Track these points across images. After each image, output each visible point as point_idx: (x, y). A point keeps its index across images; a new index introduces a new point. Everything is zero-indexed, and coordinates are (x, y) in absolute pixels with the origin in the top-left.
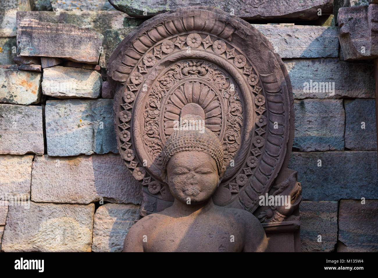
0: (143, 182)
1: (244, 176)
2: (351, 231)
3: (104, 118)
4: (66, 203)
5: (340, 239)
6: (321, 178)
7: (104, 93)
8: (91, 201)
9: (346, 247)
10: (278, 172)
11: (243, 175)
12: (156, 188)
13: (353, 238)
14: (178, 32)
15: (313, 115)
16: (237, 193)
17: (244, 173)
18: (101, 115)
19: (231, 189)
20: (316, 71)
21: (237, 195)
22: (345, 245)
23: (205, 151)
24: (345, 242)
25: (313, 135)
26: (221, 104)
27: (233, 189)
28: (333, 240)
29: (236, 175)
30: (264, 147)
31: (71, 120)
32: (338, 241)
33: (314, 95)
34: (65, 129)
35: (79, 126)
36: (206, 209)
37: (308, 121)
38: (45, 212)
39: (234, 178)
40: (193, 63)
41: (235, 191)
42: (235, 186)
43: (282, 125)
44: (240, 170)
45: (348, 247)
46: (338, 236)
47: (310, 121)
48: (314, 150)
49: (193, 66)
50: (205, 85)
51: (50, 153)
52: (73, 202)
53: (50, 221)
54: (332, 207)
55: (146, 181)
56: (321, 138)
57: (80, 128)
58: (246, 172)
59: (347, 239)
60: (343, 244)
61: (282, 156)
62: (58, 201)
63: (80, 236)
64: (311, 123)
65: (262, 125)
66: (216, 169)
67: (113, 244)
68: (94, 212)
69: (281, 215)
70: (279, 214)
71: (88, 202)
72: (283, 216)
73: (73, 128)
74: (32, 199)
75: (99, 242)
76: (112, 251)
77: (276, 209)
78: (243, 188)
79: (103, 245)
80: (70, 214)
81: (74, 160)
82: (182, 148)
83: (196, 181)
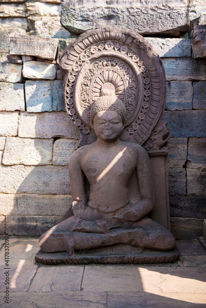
0: (80, 127)
1: (137, 124)
2: (194, 154)
3: (58, 91)
4: (38, 138)
5: (189, 159)
6: (179, 125)
7: (58, 77)
8: (51, 137)
9: (191, 164)
10: (157, 122)
12: (87, 131)
13: (196, 158)
14: (100, 41)
15: (175, 90)
16: (133, 134)
17: (137, 123)
18: (56, 89)
19: (129, 132)
20: (178, 65)
21: (133, 135)
23: (116, 110)
25: (175, 101)
26: (125, 83)
28: (184, 160)
29: (133, 124)
30: (148, 108)
31: (40, 92)
32: (187, 160)
33: (176, 79)
34: (36, 97)
35: (44, 95)
36: (116, 143)
37: (172, 93)
38: (26, 143)
39: (131, 125)
40: (108, 59)
41: (132, 133)
42: (132, 130)
43: (159, 95)
44: (135, 121)
46: (187, 157)
48: (175, 110)
49: (108, 61)
50: (115, 72)
51: (28, 110)
52: (42, 138)
53: (29, 148)
54: (185, 141)
55: (82, 127)
56: (179, 103)
57: (45, 97)
58: (138, 122)
59: (192, 159)
60: (190, 162)
61: (159, 113)
62: (33, 137)
63: (45, 156)
64: (174, 95)
65: (148, 95)
66: (122, 121)
67: (64, 160)
68: (54, 143)
69: (158, 147)
70: (156, 146)
71: (50, 138)
72: (159, 147)
73: (41, 96)
74: (19, 136)
75: (56, 160)
76: (63, 164)
77: (155, 143)
78: (136, 131)
79: (58, 161)
80: (40, 144)
81: (42, 115)
82: (102, 108)
83: (110, 128)
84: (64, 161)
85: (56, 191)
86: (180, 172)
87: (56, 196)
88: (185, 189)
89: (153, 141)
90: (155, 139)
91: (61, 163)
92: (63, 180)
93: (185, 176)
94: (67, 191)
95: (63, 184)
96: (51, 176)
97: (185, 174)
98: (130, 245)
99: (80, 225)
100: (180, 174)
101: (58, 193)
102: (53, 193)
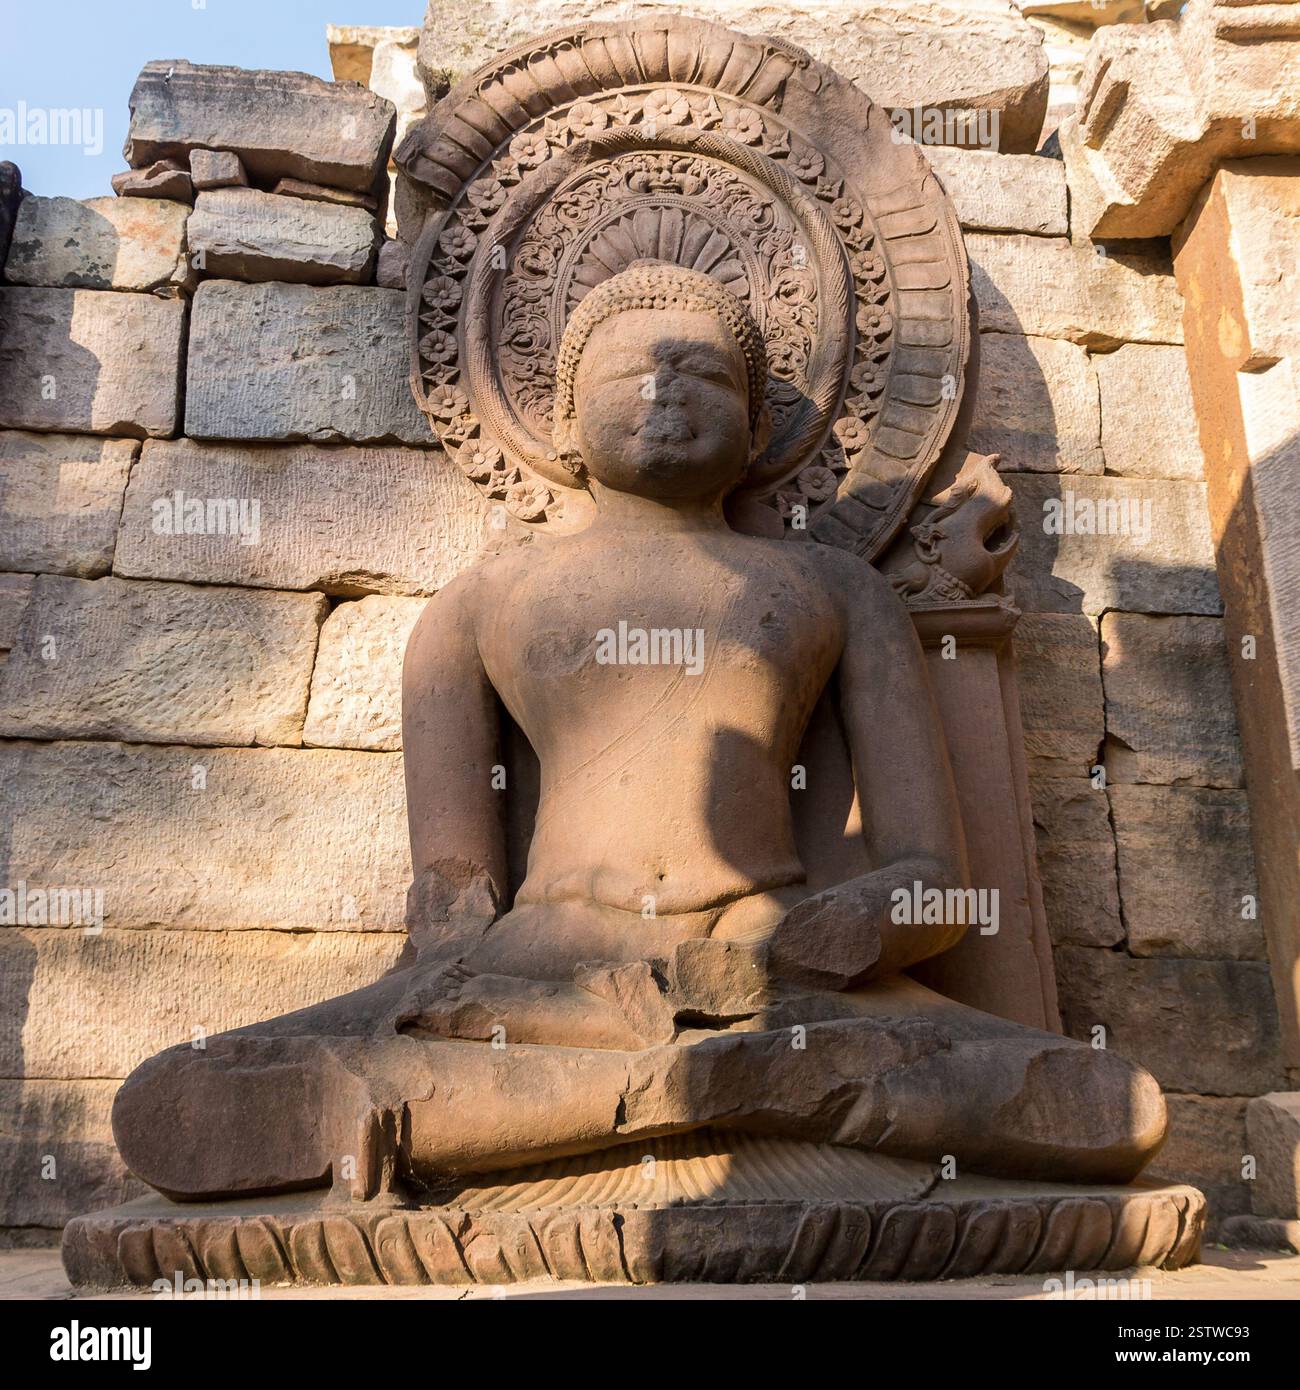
0: (491, 483)
1: (827, 473)
2: (1144, 705)
3: (378, 338)
4: (231, 585)
5: (1115, 730)
6: (1042, 546)
7: (385, 270)
8: (314, 580)
9: (1131, 757)
10: (942, 444)
11: (822, 470)
12: (531, 502)
13: (1153, 727)
14: (618, 82)
15: (1006, 374)
17: (824, 464)
18: (369, 328)
19: (782, 507)
20: (1008, 264)
22: (1130, 749)
23: (711, 312)
24: (1130, 739)
25: (1011, 427)
26: (749, 269)
27: (790, 508)
28: (1093, 731)
29: (801, 467)
30: (884, 393)
31: (271, 336)
32: (1107, 735)
33: (1007, 324)
34: (250, 359)
35: (295, 356)
37: (994, 389)
38: (152, 610)
39: (790, 476)
40: (662, 162)
42: (797, 500)
43: (943, 320)
44: (814, 455)
45: (1138, 755)
46: (1106, 719)
47: (1000, 391)
48: (1016, 466)
49: (662, 169)
50: (699, 217)
51: (190, 428)
52: (255, 581)
53: (167, 640)
54: (1083, 631)
55: (501, 480)
56: (1035, 437)
57: (299, 362)
58: (829, 462)
59: (1135, 729)
60: (1124, 746)
61: (952, 402)
62: (204, 577)
63: (264, 691)
64: (1002, 396)
65: (877, 331)
67: (376, 716)
68: (321, 619)
69: (955, 580)
70: (948, 575)
71: (303, 584)
72: (961, 584)
73: (274, 360)
74: (114, 569)
75: (331, 711)
76: (372, 740)
77: (938, 562)
78: (822, 508)
79: (344, 720)
80: (241, 617)
81: (271, 458)
82: (630, 299)
83: (678, 396)
84: (380, 720)
85: (311, 912)
86: (1073, 800)
87: (304, 947)
88: (1114, 905)
89: (927, 548)
90: (936, 538)
91: (359, 729)
92: (365, 838)
93: (1109, 826)
94: (383, 909)
95: (359, 866)
96: (287, 817)
97: (1105, 814)
98: (834, 1145)
99: (452, 993)
100: (1076, 812)
101: (319, 926)
102: (287, 926)
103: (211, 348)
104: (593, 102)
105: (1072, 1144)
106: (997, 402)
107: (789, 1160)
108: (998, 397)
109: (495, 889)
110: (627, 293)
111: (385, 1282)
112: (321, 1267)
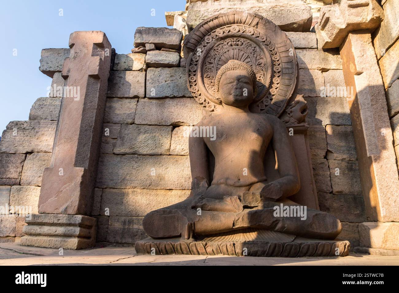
0: (203, 104)
2: (335, 144)
3: (181, 77)
4: (156, 125)
5: (329, 149)
6: (313, 112)
7: (182, 64)
9: (333, 154)
10: (292, 93)
11: (268, 99)
12: (211, 108)
13: (337, 148)
16: (264, 109)
17: (268, 98)
18: (179, 75)
19: (260, 107)
20: (305, 55)
21: (264, 111)
22: (332, 153)
23: (245, 70)
24: (332, 151)
25: (306, 88)
26: (252, 60)
27: (262, 107)
28: (325, 149)
29: (263, 99)
31: (161, 78)
32: (328, 150)
33: (305, 67)
34: (157, 82)
35: (166, 81)
37: (302, 81)
38: (142, 130)
39: (261, 101)
41: (263, 108)
42: (263, 105)
43: (292, 68)
44: (266, 96)
45: (334, 154)
46: (327, 147)
47: (303, 81)
48: (307, 96)
49: (234, 41)
50: (242, 50)
51: (147, 96)
52: (160, 124)
53: (145, 136)
54: (322, 129)
55: (205, 104)
56: (311, 90)
59: (333, 149)
60: (331, 152)
61: (294, 84)
62: (150, 124)
63: (162, 145)
65: (278, 71)
67: (183, 149)
68: (172, 131)
69: (295, 120)
70: (294, 119)
71: (169, 124)
72: (297, 121)
73: (162, 82)
74: (135, 123)
75: (175, 148)
76: (182, 153)
77: (292, 117)
78: (268, 107)
79: (177, 150)
80: (157, 131)
81: (162, 101)
82: (229, 68)
83: (240, 87)
84: (184, 150)
85: (172, 186)
86: (321, 163)
87: (171, 192)
88: (330, 185)
89: (289, 114)
90: (291, 112)
91: (180, 151)
92: (182, 172)
93: (328, 168)
94: (185, 185)
95: (181, 177)
96: (167, 168)
97: (327, 166)
98: (275, 231)
99: (201, 202)
100: (321, 166)
101: (174, 188)
102: (168, 189)
103: (150, 81)
104: (220, 29)
105: (322, 232)
106: (303, 83)
107: (266, 234)
108: (303, 82)
109: (207, 182)
110: (229, 67)
111: (192, 254)
112: (180, 251)
